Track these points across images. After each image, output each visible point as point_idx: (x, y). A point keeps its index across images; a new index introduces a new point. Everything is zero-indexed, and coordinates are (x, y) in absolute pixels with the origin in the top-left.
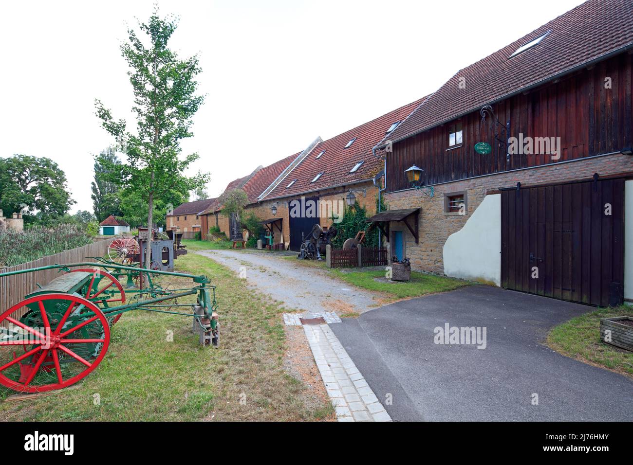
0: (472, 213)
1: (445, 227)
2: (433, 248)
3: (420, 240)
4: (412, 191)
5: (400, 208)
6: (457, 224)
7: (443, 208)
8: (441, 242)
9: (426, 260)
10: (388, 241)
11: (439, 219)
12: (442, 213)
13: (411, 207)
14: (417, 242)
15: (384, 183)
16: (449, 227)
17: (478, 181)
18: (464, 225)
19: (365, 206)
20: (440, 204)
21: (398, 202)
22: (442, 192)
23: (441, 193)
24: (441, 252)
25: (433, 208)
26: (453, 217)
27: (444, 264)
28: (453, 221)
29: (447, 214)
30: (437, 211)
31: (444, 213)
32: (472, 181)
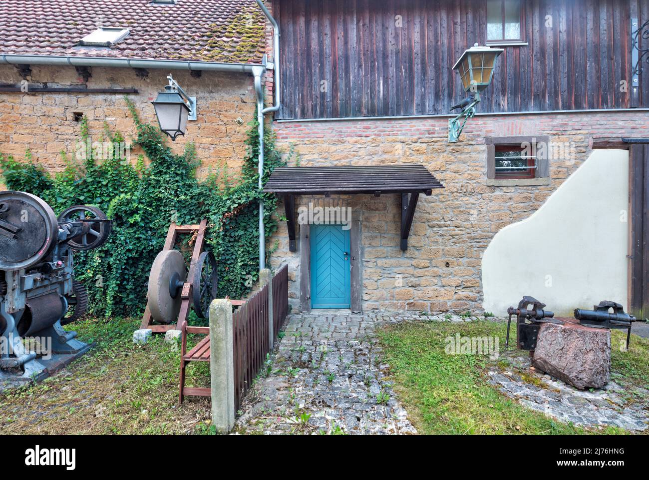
0: (561, 183)
1: (488, 211)
2: (450, 259)
3: (412, 240)
4: (385, 124)
5: (344, 162)
6: (522, 205)
7: (485, 170)
8: (478, 245)
9: (431, 288)
10: (293, 249)
11: (471, 194)
12: (479, 180)
13: (383, 161)
14: (404, 247)
15: (274, 91)
16: (499, 210)
17: (574, 120)
18: (539, 206)
19: (191, 151)
20: (474, 161)
21: (333, 148)
22: (483, 134)
23: (479, 136)
24: (476, 265)
25: (453, 167)
26: (513, 189)
27: (484, 290)
28: (510, 198)
29: (493, 182)
30: (466, 175)
31: (484, 180)
32: (559, 120)
